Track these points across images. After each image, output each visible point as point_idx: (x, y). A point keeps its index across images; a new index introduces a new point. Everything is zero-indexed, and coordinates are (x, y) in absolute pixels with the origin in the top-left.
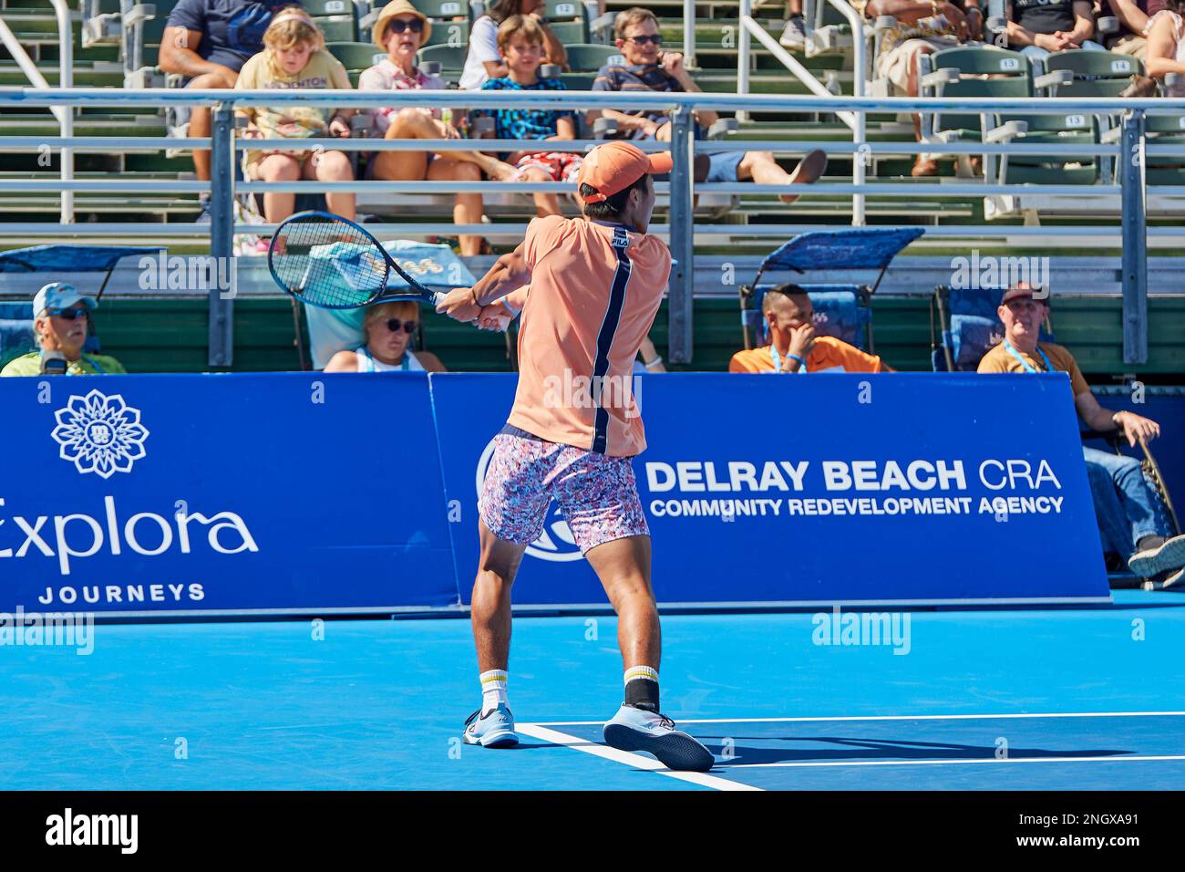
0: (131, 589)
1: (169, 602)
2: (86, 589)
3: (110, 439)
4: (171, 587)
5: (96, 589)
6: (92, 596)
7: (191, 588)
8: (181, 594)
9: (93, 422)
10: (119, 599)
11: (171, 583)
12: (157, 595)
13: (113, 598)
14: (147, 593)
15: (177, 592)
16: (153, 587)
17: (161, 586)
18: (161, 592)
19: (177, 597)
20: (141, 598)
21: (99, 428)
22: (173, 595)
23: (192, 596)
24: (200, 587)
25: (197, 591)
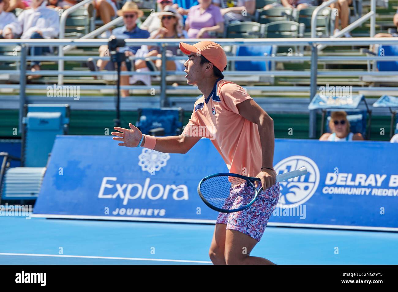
0: (142, 210)
1: (153, 216)
9: (153, 153)
10: (137, 214)
11: (155, 209)
14: (147, 212)
15: (156, 212)
16: (149, 210)
17: (152, 210)
20: (144, 213)
23: (161, 214)
25: (163, 212)
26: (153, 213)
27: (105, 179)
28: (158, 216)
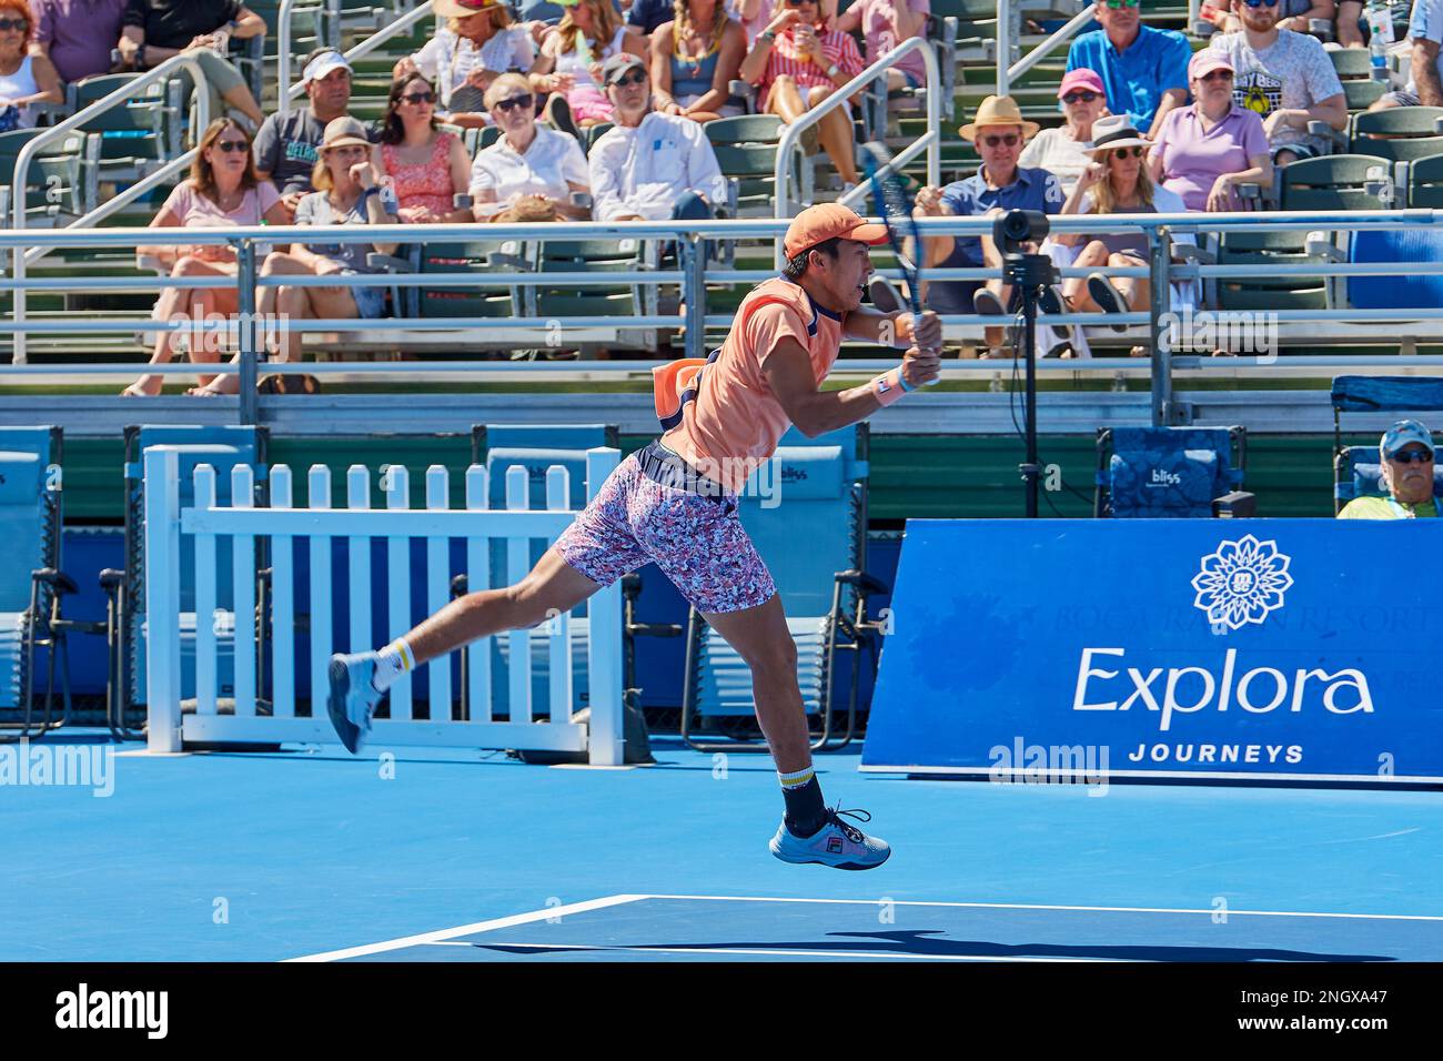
0: (1226, 748)
1: (1263, 764)
2: (1180, 747)
3: (1251, 587)
4: (1269, 748)
5: (1190, 747)
6: (1184, 755)
7: (1290, 750)
8: (1278, 757)
9: (1239, 569)
10: (1211, 759)
11: (1269, 744)
12: (1252, 757)
13: (1206, 757)
14: (1242, 754)
15: (1273, 753)
16: (1250, 748)
17: (1258, 747)
18: (1257, 753)
19: (1272, 760)
20: (1234, 758)
21: (1243, 575)
22: (1269, 756)
23: (1288, 759)
24: (1299, 749)
25: (1295, 754)
26: (1264, 754)
27: (1087, 653)
28: (1281, 765)
